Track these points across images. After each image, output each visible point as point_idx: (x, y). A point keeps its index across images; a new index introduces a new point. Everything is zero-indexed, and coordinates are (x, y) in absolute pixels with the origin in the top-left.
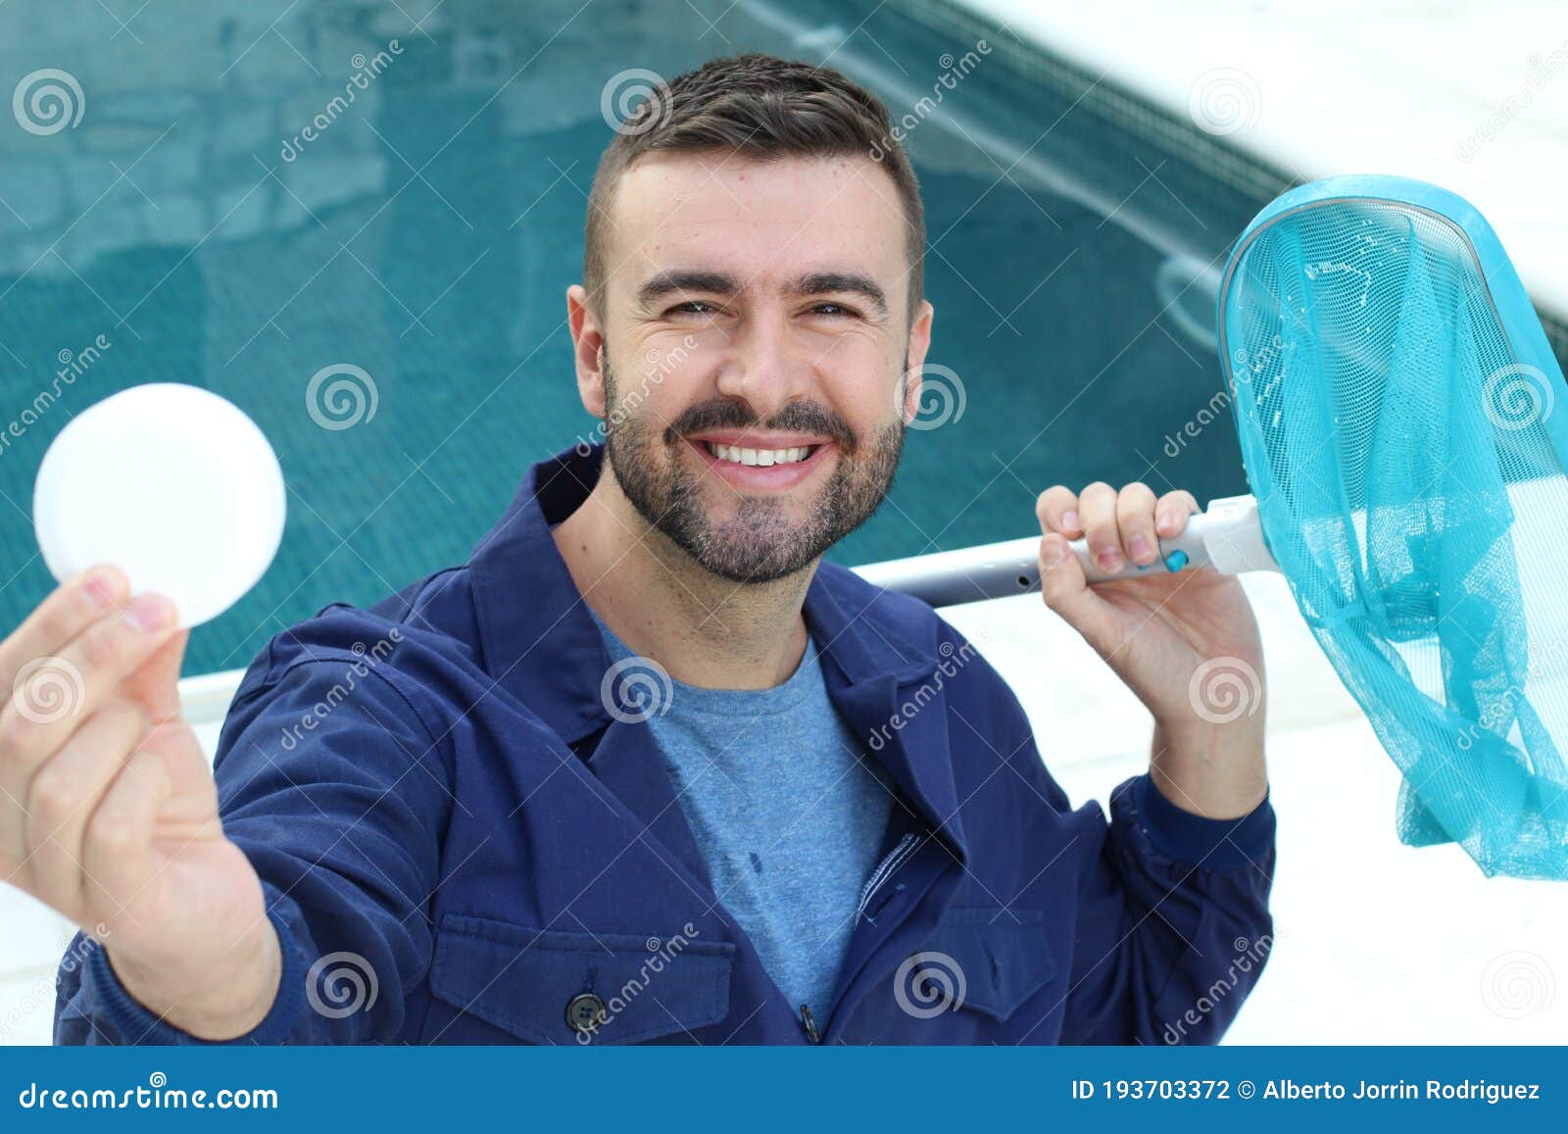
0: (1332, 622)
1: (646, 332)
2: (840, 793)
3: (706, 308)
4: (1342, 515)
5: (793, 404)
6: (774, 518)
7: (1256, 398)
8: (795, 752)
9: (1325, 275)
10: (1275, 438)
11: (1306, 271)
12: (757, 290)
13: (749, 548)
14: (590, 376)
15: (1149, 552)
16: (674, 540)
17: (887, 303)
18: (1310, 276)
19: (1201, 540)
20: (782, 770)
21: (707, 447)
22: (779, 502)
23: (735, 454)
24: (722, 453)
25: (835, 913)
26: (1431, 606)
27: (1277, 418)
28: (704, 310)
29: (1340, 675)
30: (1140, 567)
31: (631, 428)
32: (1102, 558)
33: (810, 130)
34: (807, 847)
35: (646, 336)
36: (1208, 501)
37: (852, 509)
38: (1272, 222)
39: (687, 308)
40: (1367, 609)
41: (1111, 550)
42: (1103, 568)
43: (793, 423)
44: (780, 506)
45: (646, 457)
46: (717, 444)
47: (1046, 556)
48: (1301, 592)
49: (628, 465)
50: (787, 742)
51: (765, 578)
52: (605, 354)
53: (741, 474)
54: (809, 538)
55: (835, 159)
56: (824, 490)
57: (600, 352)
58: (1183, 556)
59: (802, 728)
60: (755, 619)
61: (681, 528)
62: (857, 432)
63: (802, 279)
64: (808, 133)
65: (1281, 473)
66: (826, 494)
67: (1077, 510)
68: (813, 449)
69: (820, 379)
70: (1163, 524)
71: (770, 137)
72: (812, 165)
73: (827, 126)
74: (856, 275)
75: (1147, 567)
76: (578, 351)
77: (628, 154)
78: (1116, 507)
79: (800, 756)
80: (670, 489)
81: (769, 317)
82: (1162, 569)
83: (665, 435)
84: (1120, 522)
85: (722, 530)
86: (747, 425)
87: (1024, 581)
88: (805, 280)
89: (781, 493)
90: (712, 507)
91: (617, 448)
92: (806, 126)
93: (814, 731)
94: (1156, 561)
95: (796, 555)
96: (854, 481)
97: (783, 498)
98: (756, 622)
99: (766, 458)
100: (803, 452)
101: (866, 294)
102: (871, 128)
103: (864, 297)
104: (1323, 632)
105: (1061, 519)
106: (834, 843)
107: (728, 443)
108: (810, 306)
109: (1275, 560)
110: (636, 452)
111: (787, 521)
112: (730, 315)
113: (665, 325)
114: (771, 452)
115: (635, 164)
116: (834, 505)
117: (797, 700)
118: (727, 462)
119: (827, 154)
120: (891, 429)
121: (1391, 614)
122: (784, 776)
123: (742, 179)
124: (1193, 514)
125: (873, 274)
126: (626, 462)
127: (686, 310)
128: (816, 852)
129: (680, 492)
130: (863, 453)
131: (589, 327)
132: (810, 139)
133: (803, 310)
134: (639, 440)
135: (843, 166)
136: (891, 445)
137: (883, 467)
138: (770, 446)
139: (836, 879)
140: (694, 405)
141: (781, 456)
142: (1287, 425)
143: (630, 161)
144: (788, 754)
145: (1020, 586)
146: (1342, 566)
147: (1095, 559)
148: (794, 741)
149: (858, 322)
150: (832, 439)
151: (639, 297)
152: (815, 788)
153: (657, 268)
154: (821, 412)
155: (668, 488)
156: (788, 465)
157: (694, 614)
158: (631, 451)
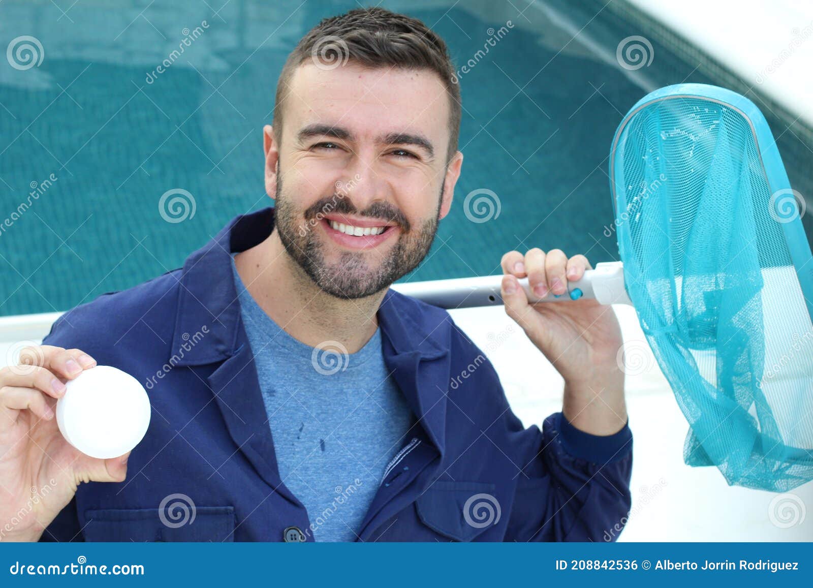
0: (657, 333)
1: (301, 156)
2: (379, 414)
3: (334, 146)
4: (669, 278)
5: (376, 203)
6: (360, 265)
7: (627, 204)
8: (356, 389)
9: (671, 138)
10: (635, 228)
11: (661, 135)
12: (362, 139)
13: (345, 280)
14: (271, 176)
15: (561, 288)
16: (306, 271)
17: (435, 151)
18: (663, 138)
19: (591, 284)
20: (346, 397)
21: (327, 222)
22: (364, 256)
23: (342, 228)
24: (335, 226)
25: (365, 479)
26: (713, 332)
27: (638, 216)
28: (332, 147)
29: (660, 365)
30: (556, 296)
31: (287, 208)
32: (536, 289)
33: (400, 55)
34: (351, 442)
35: (300, 158)
36: (597, 263)
37: (405, 263)
38: (645, 106)
39: (324, 145)
40: (678, 329)
41: (541, 285)
42: (537, 294)
43: (376, 214)
44: (365, 259)
45: (294, 225)
46: (333, 221)
47: (505, 286)
48: (642, 316)
49: (284, 227)
50: (352, 382)
51: (353, 297)
52: (279, 165)
53: (344, 239)
54: (379, 277)
55: (413, 71)
56: (390, 252)
57: (277, 164)
58: (579, 292)
59: (362, 376)
60: (346, 317)
61: (309, 265)
62: (411, 222)
63: (388, 136)
64: (399, 55)
65: (637, 247)
66: (391, 254)
67: (523, 263)
68: (386, 229)
69: (393, 191)
70: (571, 273)
71: (377, 55)
72: (399, 73)
73: (411, 53)
74: (418, 135)
75: (560, 296)
76: (267, 161)
77: (300, 57)
78: (545, 261)
79: (358, 391)
80: (306, 243)
81: (367, 156)
82: (569, 299)
83: (304, 214)
84: (547, 271)
85: (331, 269)
86: (350, 213)
87: (492, 299)
88: (389, 136)
89: (365, 251)
90: (327, 255)
91: (279, 218)
92: (397, 51)
93: (367, 378)
94: (565, 293)
95: (371, 286)
96: (407, 248)
97: (366, 254)
98: (347, 319)
99: (359, 231)
100: (381, 230)
101: (422, 147)
102: (435, 56)
103: (421, 148)
104: (652, 339)
105: (514, 266)
106: (370, 441)
107: (340, 221)
108: (391, 151)
109: (630, 299)
110: (289, 221)
111: (367, 267)
112: (346, 151)
113: (311, 154)
114: (363, 229)
115: (303, 63)
116: (395, 261)
117: (363, 361)
118: (338, 232)
119: (409, 68)
120: (431, 221)
121: (691, 334)
122: (347, 401)
123: (360, 77)
124: (587, 269)
125: (427, 136)
126: (283, 226)
127: (323, 146)
128: (358, 445)
129: (311, 245)
130: (413, 234)
131: (273, 149)
132: (400, 59)
133: (387, 152)
134: (291, 215)
135: (417, 75)
136: (430, 230)
137: (424, 241)
138: (361, 225)
139: (369, 461)
140: (323, 199)
141: (367, 231)
142: (643, 221)
143: (301, 62)
144: (351, 388)
145: (490, 301)
146: (667, 305)
147: (532, 289)
148: (356, 383)
149: (417, 161)
150: (397, 225)
151: (298, 136)
152: (364, 410)
153: (309, 122)
154: (391, 208)
155: (304, 242)
156: (371, 236)
157: (312, 310)
158: (286, 220)
